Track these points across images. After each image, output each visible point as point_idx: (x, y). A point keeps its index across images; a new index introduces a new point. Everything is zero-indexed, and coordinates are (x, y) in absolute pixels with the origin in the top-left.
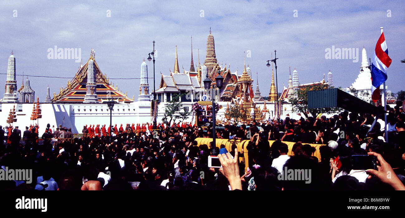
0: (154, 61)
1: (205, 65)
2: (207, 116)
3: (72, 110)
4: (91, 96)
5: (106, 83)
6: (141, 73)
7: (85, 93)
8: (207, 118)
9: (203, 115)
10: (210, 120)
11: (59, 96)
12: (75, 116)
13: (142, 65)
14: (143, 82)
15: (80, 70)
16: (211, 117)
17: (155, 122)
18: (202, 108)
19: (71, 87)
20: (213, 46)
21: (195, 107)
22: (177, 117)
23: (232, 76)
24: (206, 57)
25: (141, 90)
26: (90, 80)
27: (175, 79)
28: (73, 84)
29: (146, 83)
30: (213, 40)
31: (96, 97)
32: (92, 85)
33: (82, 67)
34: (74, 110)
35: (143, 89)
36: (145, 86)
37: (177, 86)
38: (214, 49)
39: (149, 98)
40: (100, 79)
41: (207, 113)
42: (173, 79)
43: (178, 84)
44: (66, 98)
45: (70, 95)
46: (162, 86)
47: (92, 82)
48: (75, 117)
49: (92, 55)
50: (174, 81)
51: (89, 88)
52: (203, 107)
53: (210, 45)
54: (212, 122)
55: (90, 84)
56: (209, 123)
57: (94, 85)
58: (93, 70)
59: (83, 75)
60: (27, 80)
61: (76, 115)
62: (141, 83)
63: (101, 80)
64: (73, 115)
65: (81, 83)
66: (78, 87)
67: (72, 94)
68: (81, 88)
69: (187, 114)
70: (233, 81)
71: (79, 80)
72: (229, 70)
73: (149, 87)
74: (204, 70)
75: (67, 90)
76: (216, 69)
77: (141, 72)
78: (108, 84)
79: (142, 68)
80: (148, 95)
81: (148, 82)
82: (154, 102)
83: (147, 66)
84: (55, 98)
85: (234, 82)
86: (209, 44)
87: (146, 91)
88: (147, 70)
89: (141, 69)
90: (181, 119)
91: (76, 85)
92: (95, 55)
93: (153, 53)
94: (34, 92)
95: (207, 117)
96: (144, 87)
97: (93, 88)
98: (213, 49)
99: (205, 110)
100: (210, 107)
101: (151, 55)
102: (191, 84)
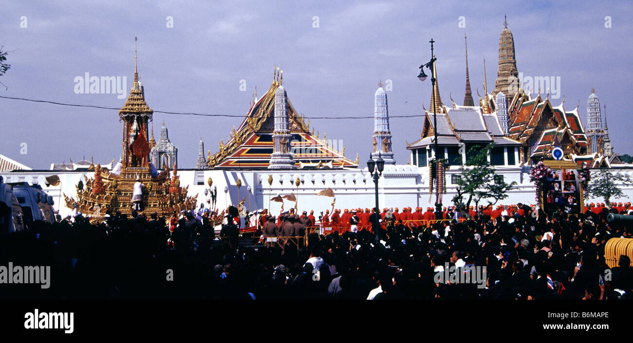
0: (433, 80)
1: (502, 92)
2: (563, 191)
3: (258, 182)
4: (282, 156)
5: (304, 131)
6: (376, 111)
7: (271, 151)
8: (563, 196)
9: (557, 189)
10: (572, 200)
11: (219, 156)
12: (263, 193)
13: (376, 95)
14: (379, 126)
15: (254, 107)
16: (572, 195)
17: (439, 206)
18: (554, 175)
19: (240, 140)
20: (511, 53)
21: (539, 172)
22: (482, 194)
23: (554, 112)
24: (499, 76)
25: (376, 144)
26: (279, 126)
27: (453, 119)
28: (243, 135)
29: (385, 129)
30: (511, 41)
31: (291, 157)
32: (284, 135)
33: (256, 101)
34: (261, 182)
35: (380, 142)
36: (383, 135)
37: (458, 135)
38: (514, 58)
39: (392, 158)
40: (293, 123)
41: (565, 185)
42: (449, 120)
43: (459, 129)
44: (232, 161)
45: (238, 155)
46: (426, 134)
47: (283, 128)
48: (264, 196)
49: (276, 78)
50: (450, 123)
51: (277, 141)
52: (554, 173)
53: (505, 52)
54: (575, 204)
55: (279, 133)
56: (569, 206)
57: (287, 135)
58: (284, 106)
59: (261, 117)
60: (163, 127)
61: (265, 192)
62: (376, 130)
63: (295, 125)
64: (260, 193)
65: (258, 132)
66: (253, 140)
67: (244, 154)
68: (258, 141)
69: (504, 189)
70: (556, 125)
71: (254, 127)
72: (548, 101)
73: (391, 137)
74: (500, 101)
75: (232, 145)
76: (520, 99)
77: (376, 108)
78: (308, 133)
79: (376, 99)
80: (390, 153)
81: (388, 128)
82: (435, 164)
83: (386, 95)
84: (211, 162)
85: (559, 126)
86: (503, 49)
87: (386, 144)
88: (387, 104)
89: (376, 101)
90: (492, 200)
91: (249, 135)
92: (282, 78)
93: (430, 65)
94: (177, 149)
95: (565, 193)
96: (383, 138)
97: (285, 140)
98: (511, 59)
99: (560, 179)
100: (571, 174)
101: (425, 68)
102: (485, 129)
